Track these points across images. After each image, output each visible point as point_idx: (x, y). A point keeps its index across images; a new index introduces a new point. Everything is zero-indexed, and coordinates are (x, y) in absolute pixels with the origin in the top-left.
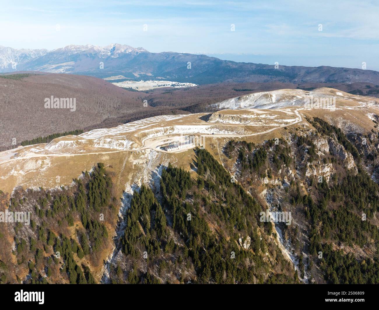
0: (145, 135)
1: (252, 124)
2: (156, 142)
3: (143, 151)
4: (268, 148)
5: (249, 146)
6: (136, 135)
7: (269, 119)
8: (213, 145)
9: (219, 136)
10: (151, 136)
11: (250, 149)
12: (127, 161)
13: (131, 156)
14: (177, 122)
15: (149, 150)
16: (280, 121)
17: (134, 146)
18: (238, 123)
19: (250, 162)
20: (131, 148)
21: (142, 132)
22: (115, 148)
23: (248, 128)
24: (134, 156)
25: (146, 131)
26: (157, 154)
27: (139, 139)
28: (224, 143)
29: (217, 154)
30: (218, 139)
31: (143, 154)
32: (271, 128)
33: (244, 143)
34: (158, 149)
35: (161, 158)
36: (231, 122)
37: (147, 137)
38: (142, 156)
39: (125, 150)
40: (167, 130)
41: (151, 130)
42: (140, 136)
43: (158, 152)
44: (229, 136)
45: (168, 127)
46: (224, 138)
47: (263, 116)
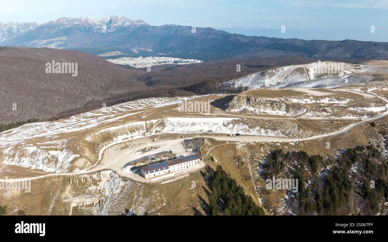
0: (108, 137)
1: (310, 115)
2: (128, 151)
3: (95, 176)
4: (349, 165)
5: (312, 162)
6: (88, 139)
7: (338, 107)
8: (239, 159)
9: (251, 140)
10: (120, 139)
11: (314, 169)
12: (58, 201)
13: (69, 188)
14: (172, 111)
15: (109, 172)
16: (359, 110)
17: (77, 163)
18: (282, 113)
19: (317, 197)
20: (71, 170)
21: (103, 131)
22: (41, 167)
23: (304, 124)
24: (75, 188)
25: (112, 129)
26: (122, 184)
27: (94, 147)
28: (262, 156)
29: (247, 178)
30: (250, 147)
31: (95, 183)
32: (346, 123)
33: (302, 155)
34: (127, 172)
35: (131, 196)
36: (269, 111)
37: (112, 140)
38: (92, 188)
39: (58, 173)
40: (152, 125)
41: (120, 127)
42: (98, 140)
43: (125, 179)
44: (269, 140)
45: (154, 121)
46: (261, 145)
47: (326, 101)
